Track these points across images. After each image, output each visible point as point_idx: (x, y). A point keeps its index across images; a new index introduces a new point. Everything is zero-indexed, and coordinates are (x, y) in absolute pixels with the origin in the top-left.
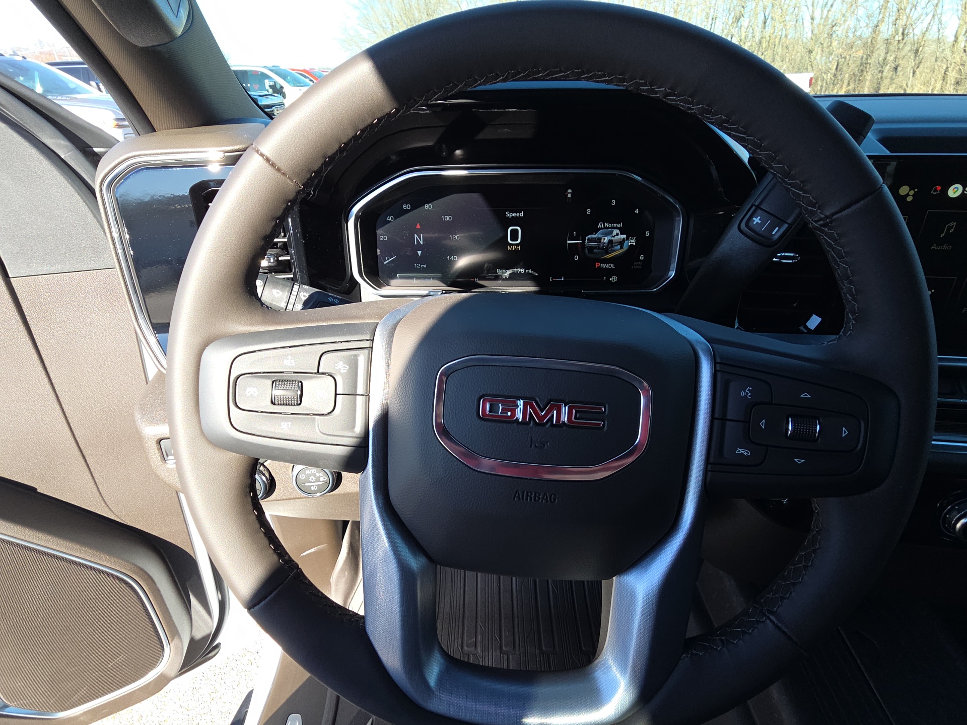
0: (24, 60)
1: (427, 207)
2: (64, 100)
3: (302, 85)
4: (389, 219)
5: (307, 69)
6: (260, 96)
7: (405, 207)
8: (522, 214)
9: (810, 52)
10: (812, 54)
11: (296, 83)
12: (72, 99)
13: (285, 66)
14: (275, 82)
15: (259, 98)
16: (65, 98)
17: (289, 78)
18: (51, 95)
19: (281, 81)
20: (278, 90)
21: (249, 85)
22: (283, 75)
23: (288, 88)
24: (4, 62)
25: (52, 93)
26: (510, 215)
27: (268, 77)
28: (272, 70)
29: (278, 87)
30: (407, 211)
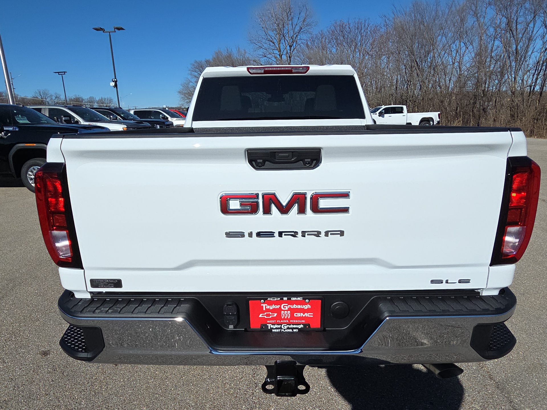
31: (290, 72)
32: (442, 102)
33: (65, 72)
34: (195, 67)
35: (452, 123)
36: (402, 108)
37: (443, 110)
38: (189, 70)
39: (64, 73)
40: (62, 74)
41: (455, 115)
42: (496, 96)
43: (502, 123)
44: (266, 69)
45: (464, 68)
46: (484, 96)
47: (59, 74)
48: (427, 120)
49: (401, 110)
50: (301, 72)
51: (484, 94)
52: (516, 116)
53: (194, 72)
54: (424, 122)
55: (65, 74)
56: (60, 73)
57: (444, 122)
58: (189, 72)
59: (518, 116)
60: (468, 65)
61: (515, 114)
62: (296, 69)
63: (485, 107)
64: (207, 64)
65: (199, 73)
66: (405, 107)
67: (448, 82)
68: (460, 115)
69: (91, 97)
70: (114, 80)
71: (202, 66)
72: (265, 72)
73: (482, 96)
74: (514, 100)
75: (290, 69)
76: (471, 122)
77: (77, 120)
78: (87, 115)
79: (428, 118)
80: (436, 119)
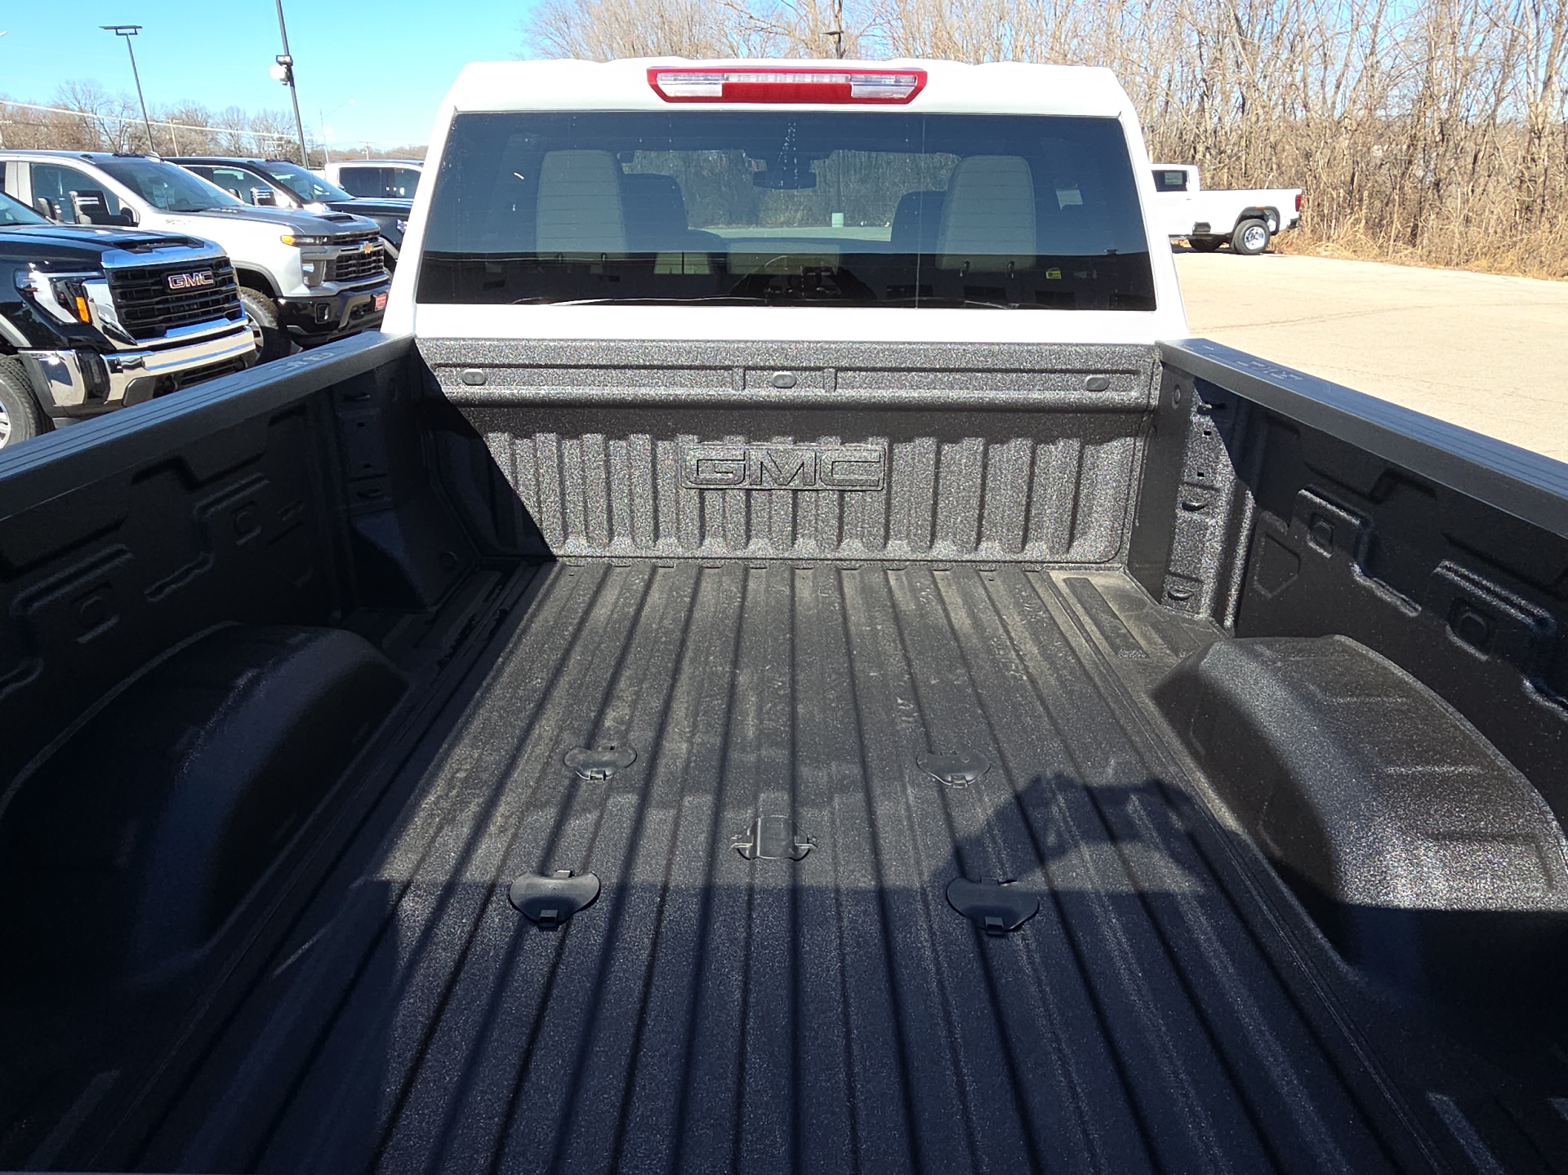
31: (840, 93)
32: (1308, 156)
33: (135, 27)
34: (544, 21)
35: (1333, 225)
36: (1184, 174)
37: (1309, 183)
38: (526, 31)
39: (133, 31)
40: (126, 34)
41: (1345, 198)
42: (1479, 141)
43: (1491, 231)
44: (734, 79)
45: (1384, 44)
46: (1443, 140)
47: (117, 34)
48: (1259, 213)
49: (1180, 182)
50: (888, 95)
51: (1443, 135)
52: (1537, 208)
53: (540, 38)
54: (1249, 222)
55: (136, 33)
56: (119, 31)
57: (1309, 219)
58: (527, 35)
59: (1542, 210)
60: (1400, 33)
61: (1535, 201)
62: (866, 83)
63: (1443, 175)
64: (582, 12)
65: (556, 39)
66: (1193, 171)
67: (1330, 89)
68: (1361, 200)
69: (231, 108)
70: (281, 59)
71: (565, 18)
72: (732, 93)
73: (1437, 139)
74: (1536, 157)
75: (840, 79)
76: (1392, 223)
77: (127, 207)
78: (165, 189)
79: (1261, 209)
80: (1288, 213)
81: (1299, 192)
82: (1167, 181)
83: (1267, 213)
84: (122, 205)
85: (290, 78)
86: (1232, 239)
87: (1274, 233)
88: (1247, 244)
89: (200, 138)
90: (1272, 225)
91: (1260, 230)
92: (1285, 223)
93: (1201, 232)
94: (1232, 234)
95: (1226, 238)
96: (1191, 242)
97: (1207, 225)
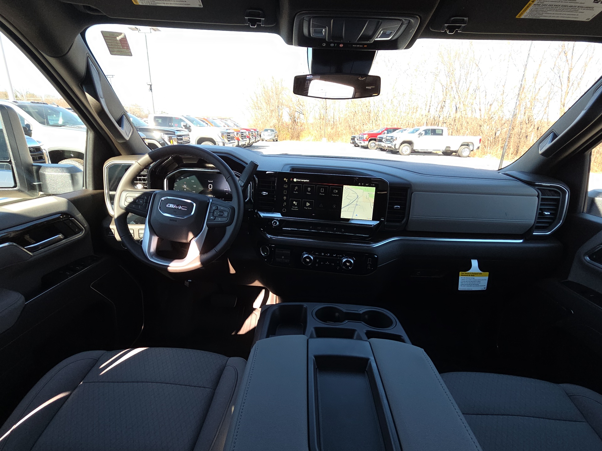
0: (58, 107)
1: (188, 178)
2: (75, 128)
3: (202, 126)
4: (177, 180)
5: (206, 118)
6: (177, 130)
7: (182, 178)
8: (212, 181)
9: (481, 126)
10: (481, 127)
11: (198, 124)
12: (79, 127)
13: (192, 116)
14: (186, 124)
15: (176, 131)
16: (75, 127)
17: (195, 122)
18: (68, 125)
19: (189, 123)
20: (188, 128)
21: (172, 124)
22: (192, 121)
23: (193, 127)
24: (48, 108)
25: (69, 123)
26: (209, 181)
27: (183, 121)
28: (186, 118)
29: (188, 126)
30: (182, 179)
36: (442, 130)
48: (466, 144)
49: (441, 132)
54: (464, 147)
66: (445, 129)
77: (29, 123)
78: (54, 117)
79: (468, 143)
80: (477, 144)
81: (480, 137)
82: (436, 132)
83: (470, 144)
84: (26, 123)
85: (151, 89)
86: (457, 152)
87: (472, 151)
88: (463, 154)
89: (138, 110)
90: (471, 148)
91: (467, 150)
92: (476, 147)
93: (448, 149)
94: (458, 150)
95: (455, 152)
96: (443, 152)
97: (450, 147)
